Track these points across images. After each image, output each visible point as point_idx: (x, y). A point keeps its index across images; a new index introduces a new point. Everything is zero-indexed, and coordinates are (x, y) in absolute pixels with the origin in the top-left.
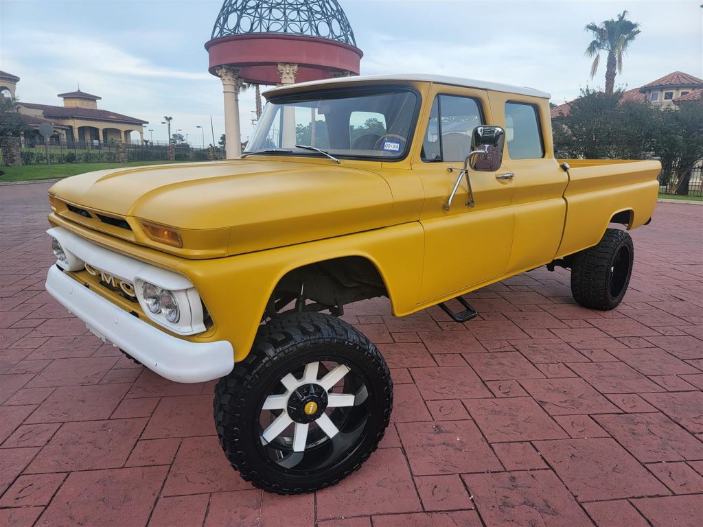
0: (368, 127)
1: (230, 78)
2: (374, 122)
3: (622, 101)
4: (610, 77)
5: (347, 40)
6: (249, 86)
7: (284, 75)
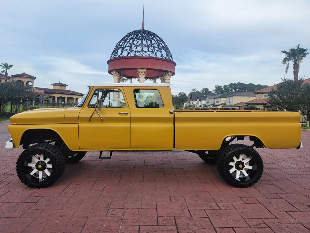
0: (180, 96)
1: (117, 75)
2: (182, 94)
3: (303, 84)
4: (296, 73)
5: (169, 58)
6: (128, 80)
7: (140, 74)
